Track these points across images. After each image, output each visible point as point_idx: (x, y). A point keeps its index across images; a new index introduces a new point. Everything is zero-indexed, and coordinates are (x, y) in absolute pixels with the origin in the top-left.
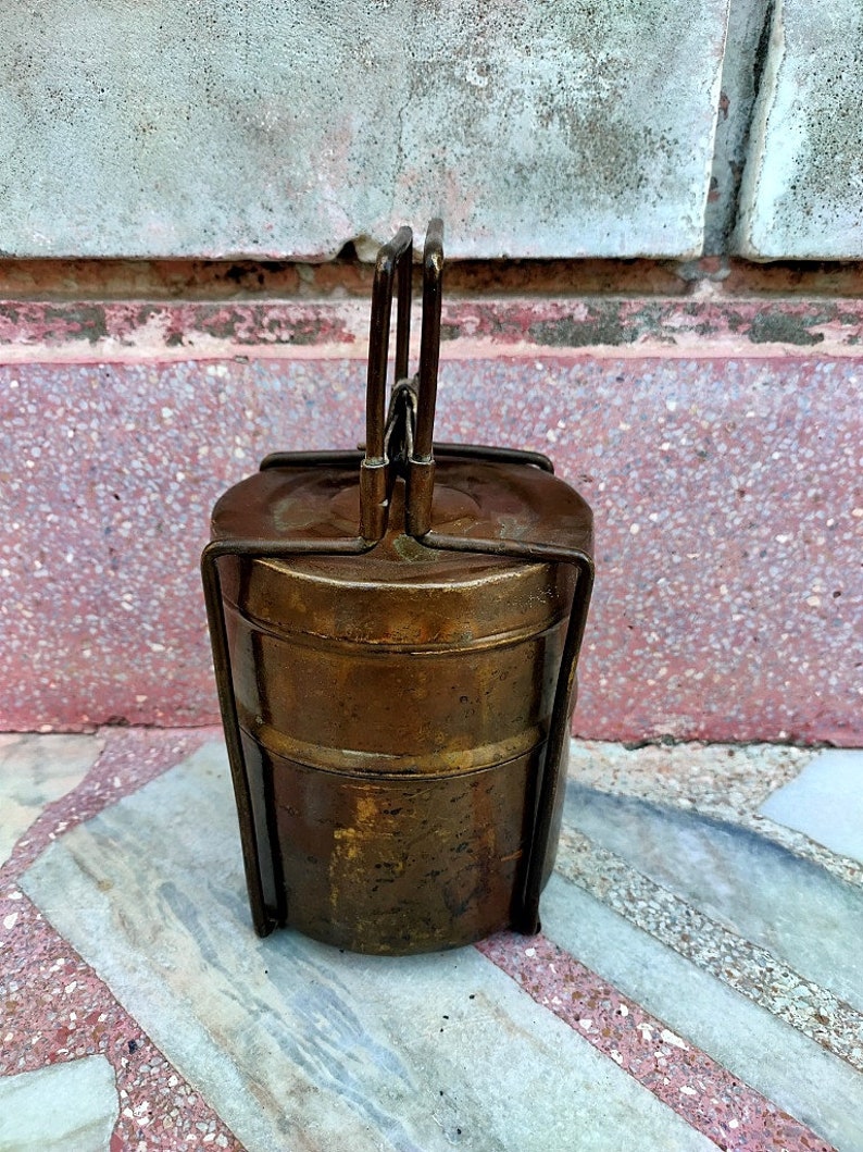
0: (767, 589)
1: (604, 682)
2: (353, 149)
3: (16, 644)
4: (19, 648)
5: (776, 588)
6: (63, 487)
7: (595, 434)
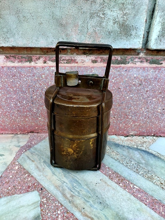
0: (151, 109)
1: (121, 125)
2: (79, 28)
3: (14, 118)
4: (14, 119)
5: (152, 108)
6: (24, 89)
7: (121, 80)
